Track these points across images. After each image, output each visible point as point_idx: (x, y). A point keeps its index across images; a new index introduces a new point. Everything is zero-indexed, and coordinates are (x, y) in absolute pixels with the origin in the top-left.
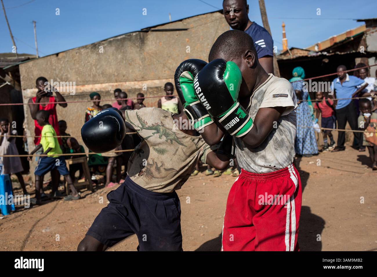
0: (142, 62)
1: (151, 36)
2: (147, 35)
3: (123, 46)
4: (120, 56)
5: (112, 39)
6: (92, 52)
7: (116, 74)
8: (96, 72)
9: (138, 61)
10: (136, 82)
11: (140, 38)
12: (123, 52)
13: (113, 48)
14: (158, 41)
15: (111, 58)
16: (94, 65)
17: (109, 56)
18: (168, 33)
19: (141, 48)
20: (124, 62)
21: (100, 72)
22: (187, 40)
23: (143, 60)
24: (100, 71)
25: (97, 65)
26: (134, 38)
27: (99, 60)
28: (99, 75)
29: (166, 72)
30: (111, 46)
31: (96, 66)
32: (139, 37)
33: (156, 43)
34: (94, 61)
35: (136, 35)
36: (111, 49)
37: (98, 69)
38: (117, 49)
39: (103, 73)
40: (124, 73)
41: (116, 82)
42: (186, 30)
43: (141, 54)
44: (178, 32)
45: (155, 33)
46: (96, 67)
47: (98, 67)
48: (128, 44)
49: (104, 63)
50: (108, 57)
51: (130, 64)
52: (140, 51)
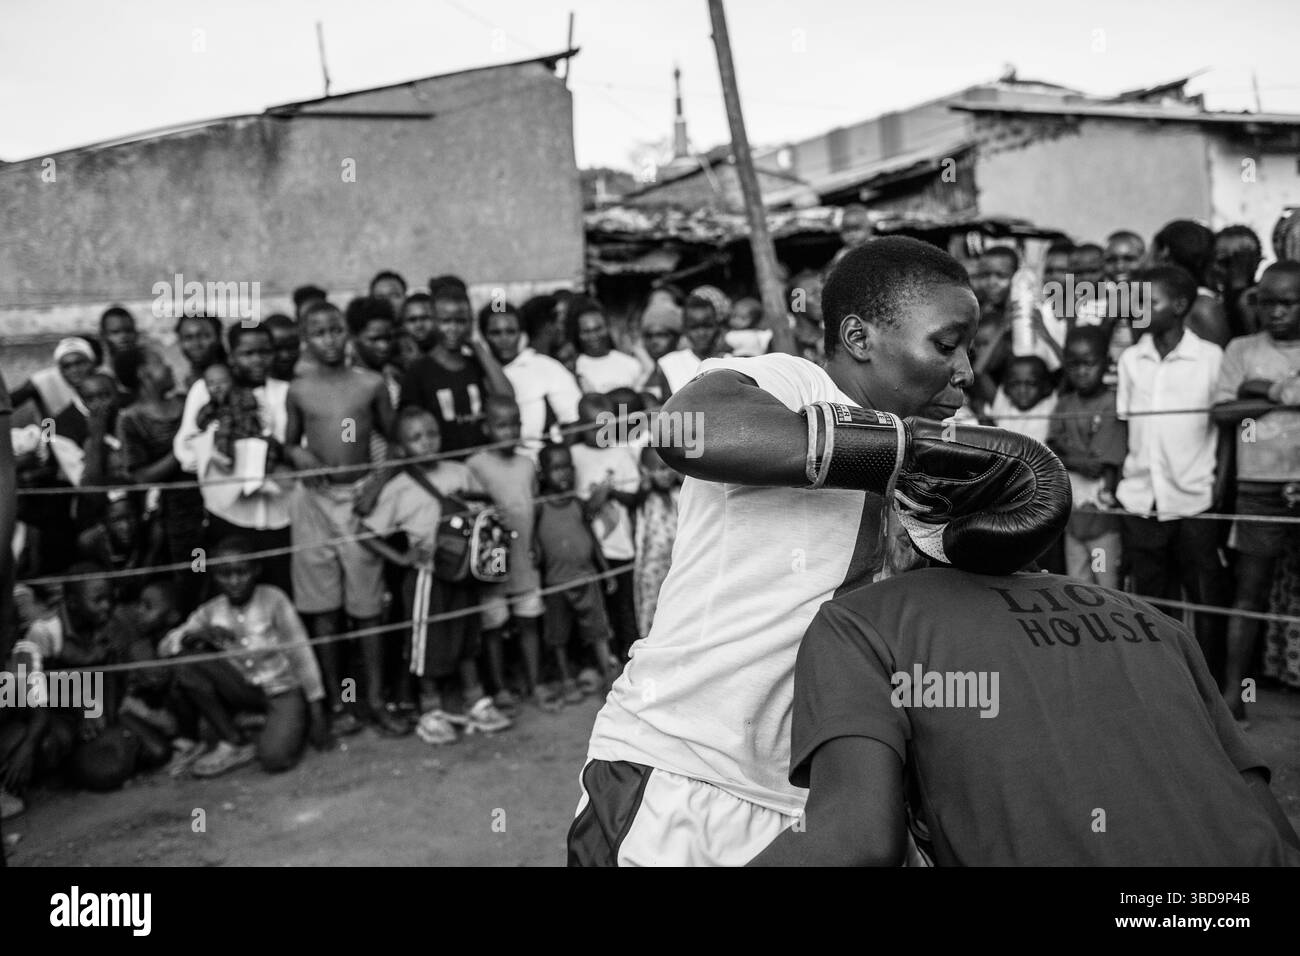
0: (270, 228)
1: (302, 134)
2: (287, 132)
3: (198, 166)
4: (186, 204)
5: (154, 139)
6: (81, 184)
8: (97, 259)
9: (255, 220)
11: (264, 141)
12: (201, 191)
13: (162, 173)
14: (327, 155)
15: (155, 207)
16: (88, 233)
17: (146, 202)
18: (365, 126)
19: (265, 175)
20: (204, 225)
21: (113, 261)
22: (429, 154)
23: (275, 218)
24: (110, 257)
25: (99, 234)
26: (238, 138)
27: (106, 216)
28: (107, 272)
29: (356, 267)
30: (154, 163)
31: (94, 235)
32: (257, 136)
33: (319, 160)
34: (89, 217)
35: (249, 129)
36: (153, 178)
37: (105, 248)
38: (178, 174)
39: (121, 266)
40: (204, 263)
42: (424, 117)
43: (266, 197)
44: (397, 125)
45: (316, 125)
46: (95, 242)
47: (103, 240)
48: (216, 158)
49: (125, 226)
50: (141, 206)
51: (225, 235)
52: (262, 186)
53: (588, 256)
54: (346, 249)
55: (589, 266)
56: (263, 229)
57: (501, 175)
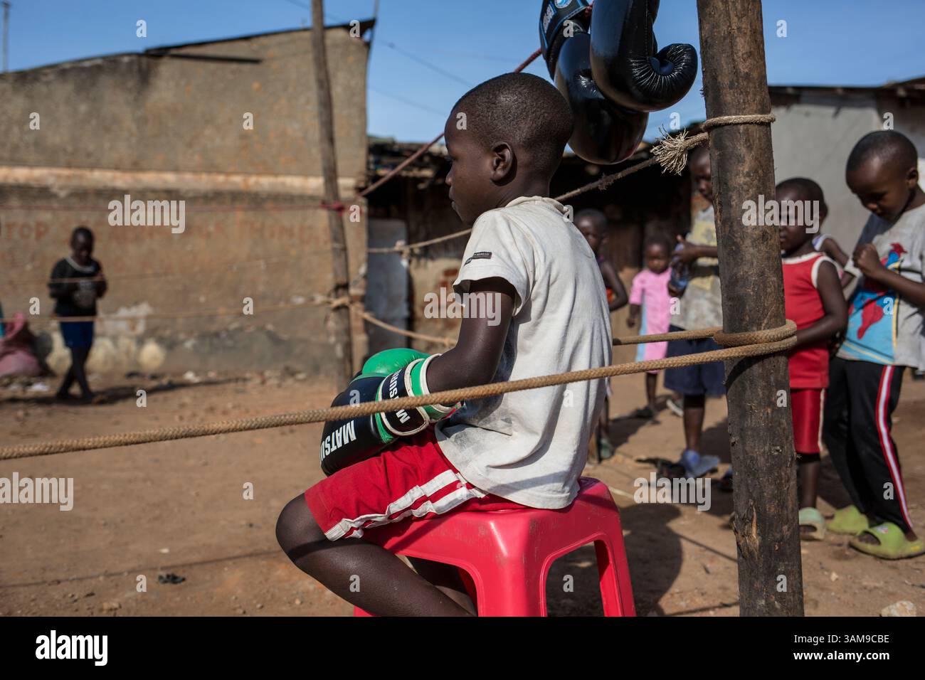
0: (138, 127)
1: (167, 68)
2: (156, 66)
3: (93, 84)
4: (83, 108)
5: (67, 66)
6: (16, 91)
7: (70, 148)
9: (129, 123)
10: (118, 174)
11: (140, 70)
12: (94, 100)
13: (69, 87)
14: (183, 82)
15: (62, 109)
17: (57, 105)
18: (212, 66)
19: (139, 93)
20: (94, 122)
22: (256, 86)
23: (142, 121)
26: (123, 68)
28: (27, 147)
29: (196, 156)
30: (65, 81)
32: (135, 68)
33: (177, 85)
35: (131, 63)
36: (64, 90)
38: (80, 89)
40: (91, 147)
41: (69, 166)
42: (255, 61)
43: (138, 107)
44: (234, 66)
45: (178, 63)
48: (106, 81)
51: (107, 130)
52: (136, 100)
53: (368, 163)
54: (190, 145)
55: (368, 169)
56: (134, 127)
57: (308, 102)
